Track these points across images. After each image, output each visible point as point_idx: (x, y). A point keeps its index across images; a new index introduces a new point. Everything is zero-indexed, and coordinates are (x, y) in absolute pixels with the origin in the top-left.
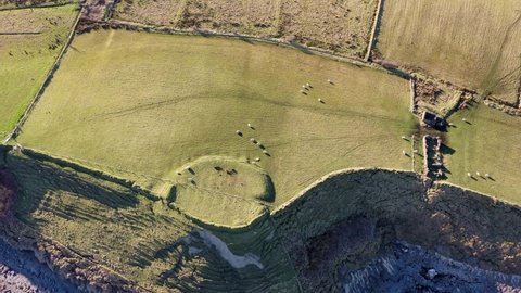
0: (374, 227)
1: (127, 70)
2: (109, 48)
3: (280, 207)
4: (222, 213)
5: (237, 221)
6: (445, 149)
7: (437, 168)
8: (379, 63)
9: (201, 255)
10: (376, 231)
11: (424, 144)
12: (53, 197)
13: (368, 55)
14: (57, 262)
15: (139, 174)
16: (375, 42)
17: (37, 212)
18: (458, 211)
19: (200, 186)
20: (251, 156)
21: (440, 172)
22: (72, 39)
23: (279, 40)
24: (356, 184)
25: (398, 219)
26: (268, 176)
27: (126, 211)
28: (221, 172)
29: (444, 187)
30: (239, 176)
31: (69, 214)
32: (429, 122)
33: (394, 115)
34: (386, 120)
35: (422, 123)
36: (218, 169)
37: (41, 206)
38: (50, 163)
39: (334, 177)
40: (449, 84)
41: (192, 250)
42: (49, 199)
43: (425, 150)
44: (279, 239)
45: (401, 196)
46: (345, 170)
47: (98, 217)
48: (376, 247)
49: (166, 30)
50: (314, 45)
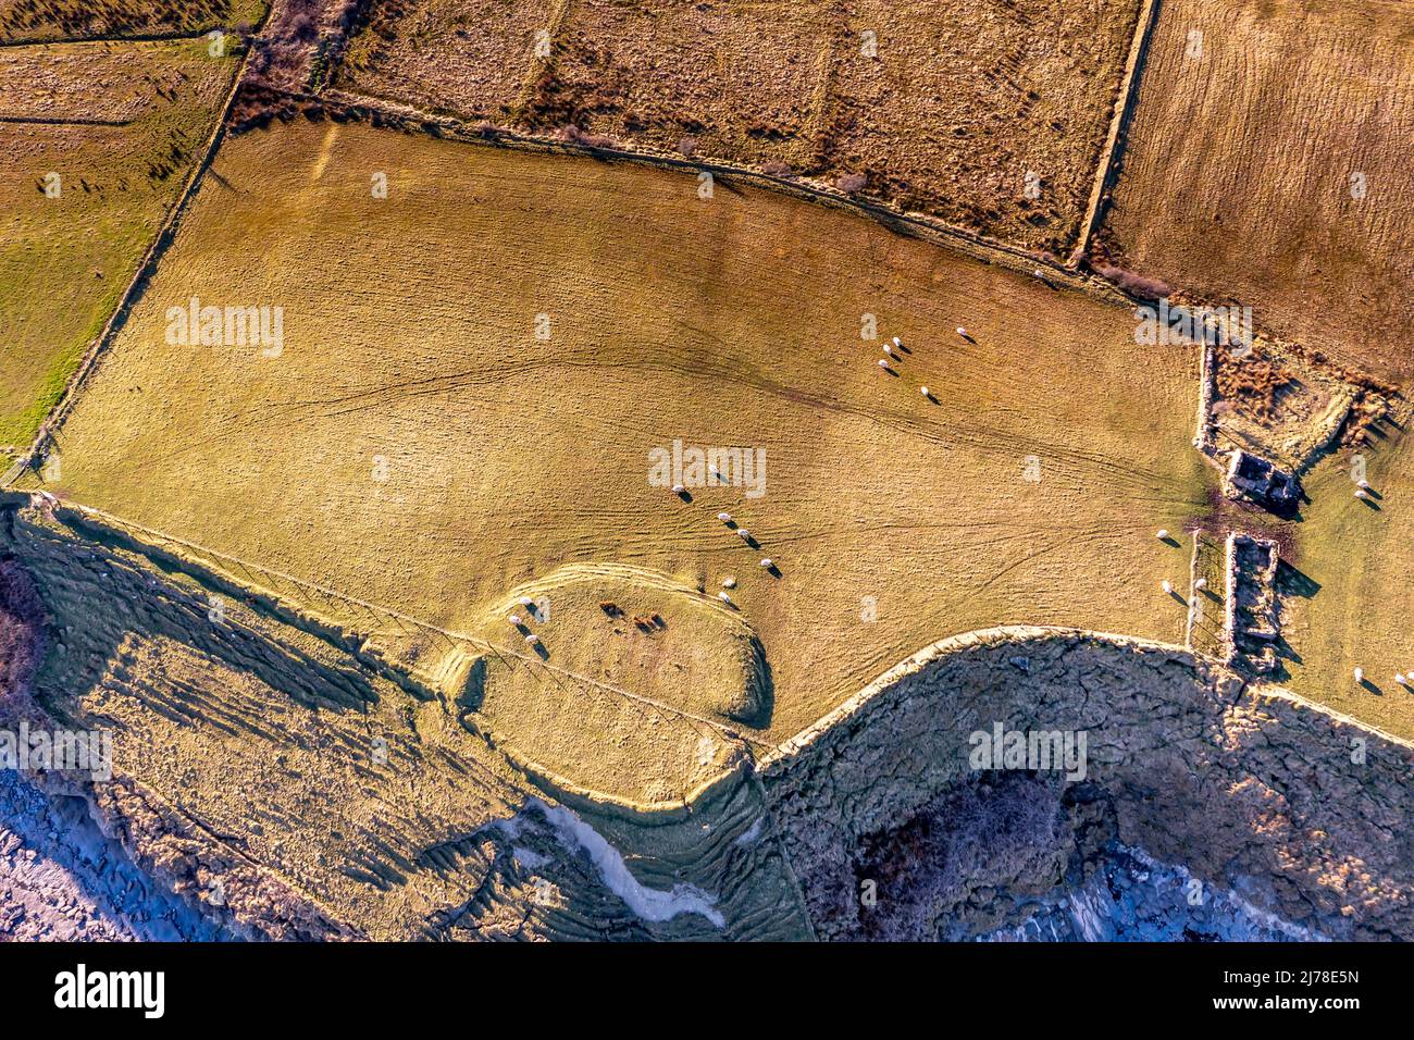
0: (1055, 806)
1: (368, 258)
2: (321, 182)
3: (785, 749)
4: (614, 756)
5: (657, 787)
6: (1291, 580)
7: (1259, 642)
8: (1115, 281)
9: (547, 873)
10: (1060, 819)
11: (1229, 562)
12: (141, 655)
13: (1080, 250)
14: (148, 846)
15: (382, 611)
16: (1106, 206)
17: (95, 695)
18: (1313, 781)
19: (555, 665)
20: (712, 571)
21: (1268, 657)
22: (217, 146)
23: (816, 184)
24: (1012, 675)
25: (1128, 786)
26: (755, 642)
27: (343, 721)
28: (620, 624)
29: (1276, 706)
30: (672, 637)
31: (182, 709)
32: (1249, 484)
33: (1144, 453)
34: (1120, 471)
35: (1227, 488)
36: (611, 610)
37: (108, 677)
38: (131, 556)
39: (951, 656)
40: (1318, 360)
41: (523, 858)
42: (128, 660)
43: (1229, 582)
44: (775, 840)
45: (1145, 720)
46: (988, 633)
47: (262, 726)
48: (1057, 865)
49: (488, 134)
50: (921, 208)
